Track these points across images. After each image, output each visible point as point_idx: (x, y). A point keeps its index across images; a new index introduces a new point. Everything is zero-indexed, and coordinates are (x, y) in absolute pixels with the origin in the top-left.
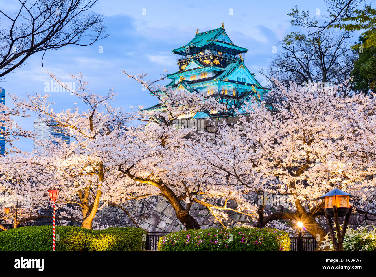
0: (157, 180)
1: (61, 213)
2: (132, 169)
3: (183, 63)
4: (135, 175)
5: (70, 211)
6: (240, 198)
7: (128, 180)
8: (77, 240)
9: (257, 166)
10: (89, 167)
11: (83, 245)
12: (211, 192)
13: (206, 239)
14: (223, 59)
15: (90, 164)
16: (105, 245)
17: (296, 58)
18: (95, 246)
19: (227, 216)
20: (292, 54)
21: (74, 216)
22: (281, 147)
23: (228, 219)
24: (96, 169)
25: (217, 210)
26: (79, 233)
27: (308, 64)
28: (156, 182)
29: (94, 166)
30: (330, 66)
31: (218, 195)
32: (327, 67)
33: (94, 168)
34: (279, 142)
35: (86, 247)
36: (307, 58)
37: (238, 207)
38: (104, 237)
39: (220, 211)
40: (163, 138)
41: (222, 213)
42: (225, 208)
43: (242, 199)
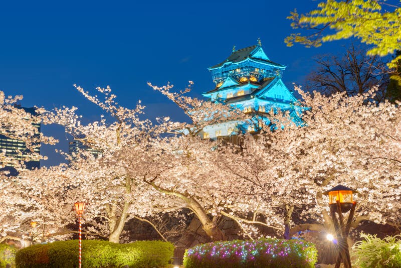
0: (183, 191)
1: (89, 228)
2: (156, 180)
3: (219, 80)
4: (160, 186)
5: (98, 227)
6: (269, 212)
7: (153, 191)
8: (103, 254)
9: (283, 176)
10: (116, 180)
11: (109, 259)
12: (240, 205)
13: (232, 250)
14: (260, 76)
15: (117, 178)
16: (131, 259)
17: (331, 73)
18: (121, 260)
19: (256, 230)
20: (326, 68)
21: (102, 231)
22: (308, 158)
23: (257, 233)
24: (123, 182)
25: (247, 224)
26: (106, 247)
27: (343, 78)
28: (181, 194)
29: (122, 180)
30: (366, 80)
31: (246, 207)
32: (363, 81)
33: (121, 182)
34: (305, 152)
35: (112, 261)
36: (342, 73)
37: (267, 221)
38: (131, 251)
39: (249, 225)
40: (188, 149)
41: (250, 226)
42: (254, 222)
43: (271, 212)
